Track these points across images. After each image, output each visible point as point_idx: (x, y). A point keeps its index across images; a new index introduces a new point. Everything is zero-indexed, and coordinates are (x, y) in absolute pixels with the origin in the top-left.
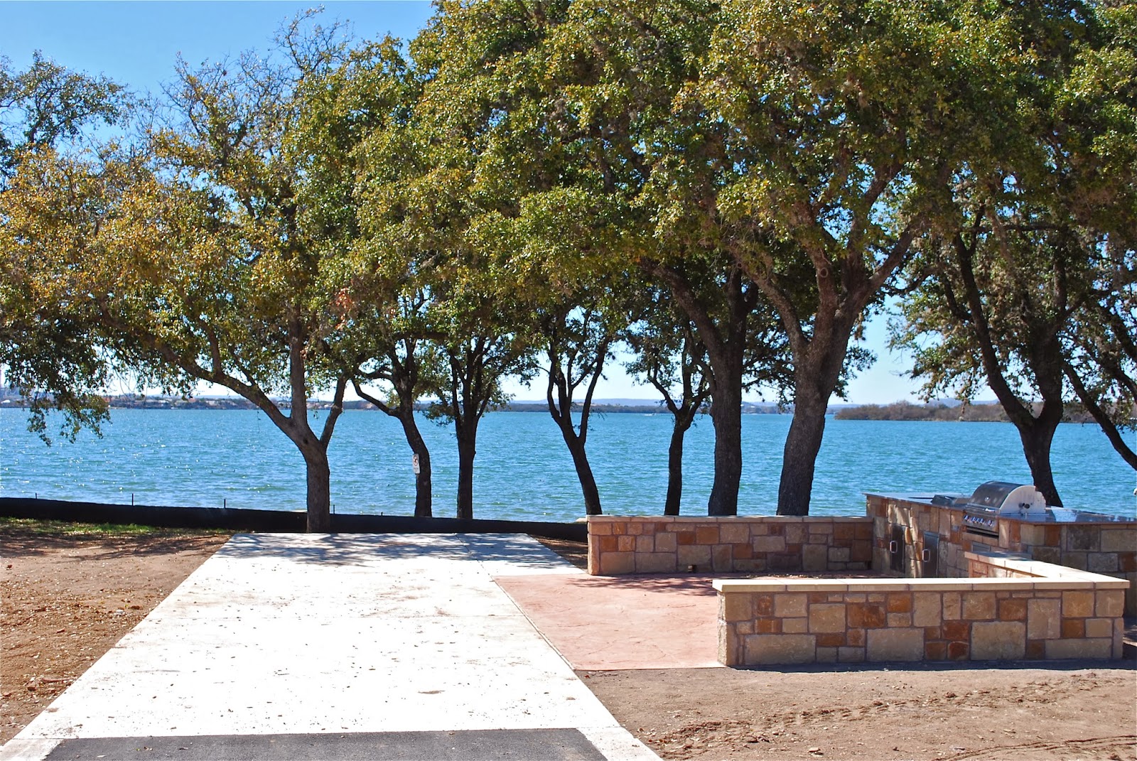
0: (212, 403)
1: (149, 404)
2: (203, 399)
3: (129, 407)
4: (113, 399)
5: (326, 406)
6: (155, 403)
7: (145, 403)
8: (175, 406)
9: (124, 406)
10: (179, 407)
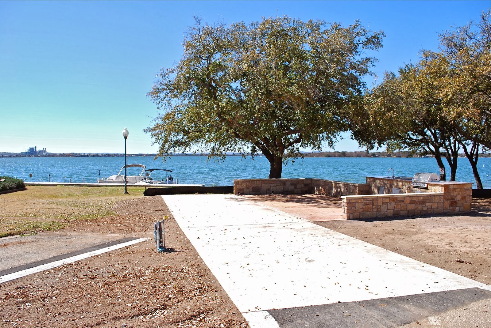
0: (100, 155)
1: (82, 155)
2: (97, 154)
3: (77, 156)
4: (72, 154)
5: (132, 155)
6: (84, 155)
7: (81, 155)
8: (90, 156)
9: (75, 156)
10: (91, 156)
